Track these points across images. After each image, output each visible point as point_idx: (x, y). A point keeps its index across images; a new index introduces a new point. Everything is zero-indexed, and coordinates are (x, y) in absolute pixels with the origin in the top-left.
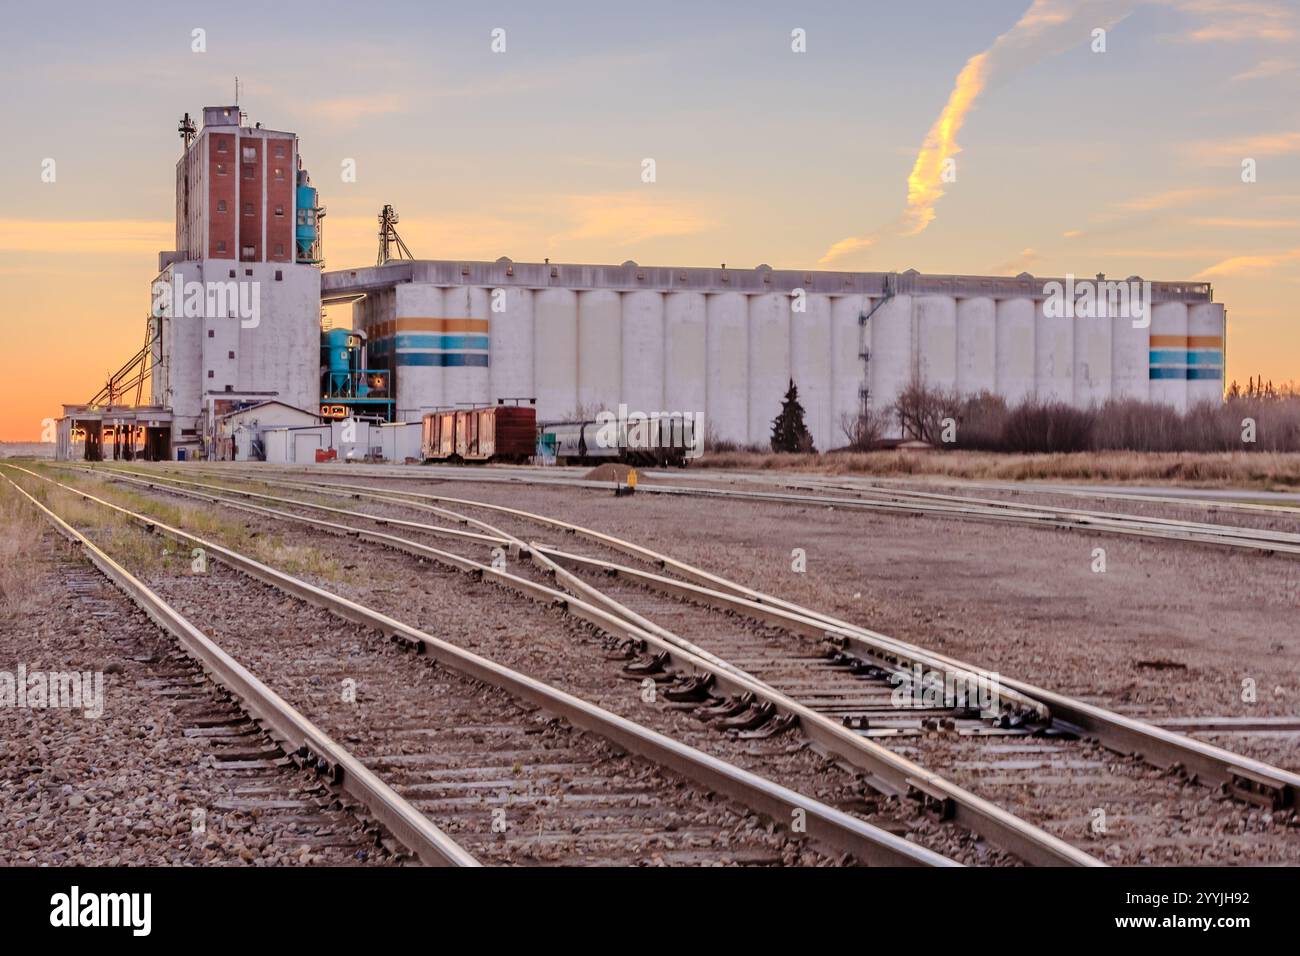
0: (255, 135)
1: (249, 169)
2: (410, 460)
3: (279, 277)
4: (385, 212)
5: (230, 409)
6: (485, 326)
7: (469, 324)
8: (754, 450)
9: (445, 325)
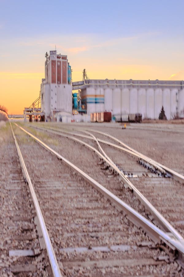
0: (59, 56)
1: (59, 67)
2: (88, 122)
3: (64, 87)
4: (84, 70)
5: (55, 112)
6: (104, 96)
7: (100, 96)
8: (155, 120)
9: (96, 96)
